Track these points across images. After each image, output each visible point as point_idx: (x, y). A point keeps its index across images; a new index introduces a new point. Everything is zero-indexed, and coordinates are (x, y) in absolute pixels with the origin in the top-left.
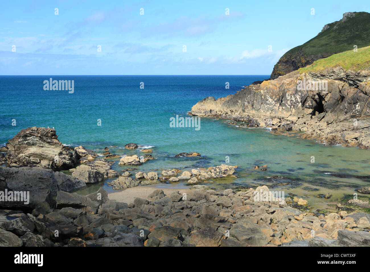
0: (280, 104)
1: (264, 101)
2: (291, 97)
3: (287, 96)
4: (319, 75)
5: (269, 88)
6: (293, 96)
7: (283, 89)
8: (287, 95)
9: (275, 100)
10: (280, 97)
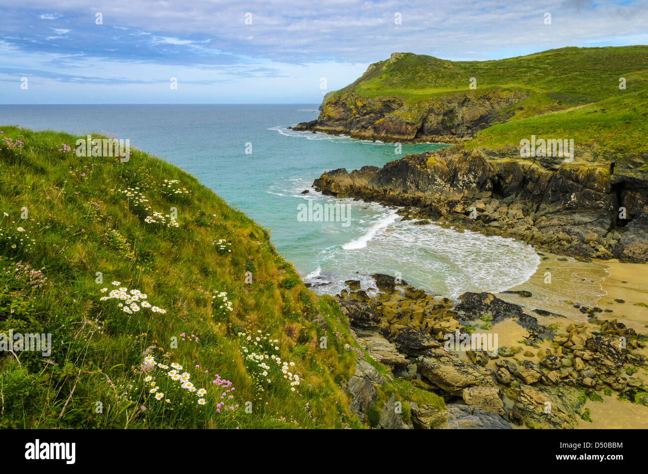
0: (451, 185)
1: (432, 181)
2: (463, 177)
3: (459, 176)
4: (497, 153)
5: (437, 167)
6: (465, 176)
7: (453, 168)
8: (459, 174)
9: (445, 180)
10: (450, 177)
